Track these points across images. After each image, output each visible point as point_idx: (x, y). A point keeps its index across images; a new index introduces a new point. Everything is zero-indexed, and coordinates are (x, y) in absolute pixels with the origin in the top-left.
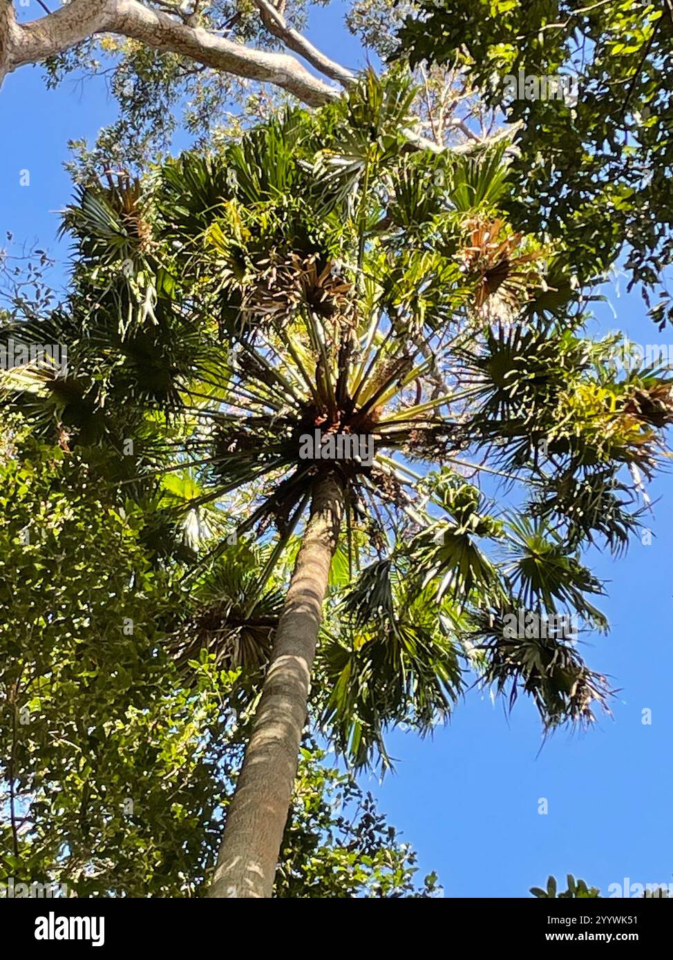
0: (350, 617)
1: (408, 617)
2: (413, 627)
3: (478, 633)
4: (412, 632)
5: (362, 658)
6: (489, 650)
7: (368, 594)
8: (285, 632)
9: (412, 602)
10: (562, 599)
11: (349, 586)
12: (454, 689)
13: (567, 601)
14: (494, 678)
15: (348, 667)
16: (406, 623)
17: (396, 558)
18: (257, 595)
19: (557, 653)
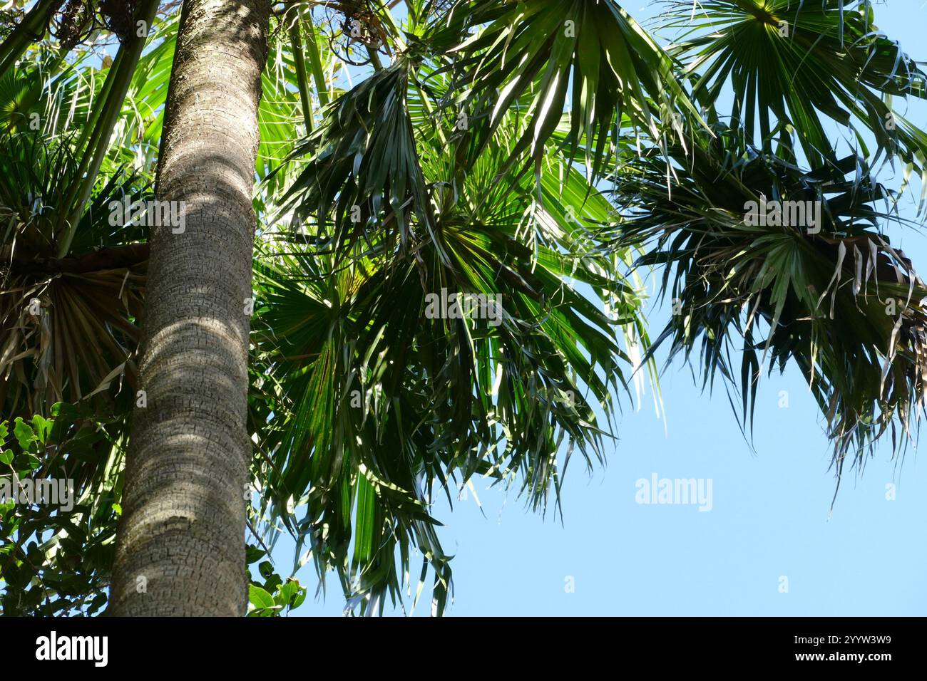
0: (321, 225)
1: (463, 204)
2: (479, 228)
3: (641, 224)
4: (479, 241)
5: (363, 320)
6: (675, 264)
7: (358, 160)
8: (170, 268)
9: (469, 170)
10: (842, 118)
11: (307, 148)
12: (598, 370)
13: (853, 119)
14: (694, 333)
15: (329, 345)
16: (460, 221)
17: (417, 61)
18: (81, 197)
19: (843, 250)
